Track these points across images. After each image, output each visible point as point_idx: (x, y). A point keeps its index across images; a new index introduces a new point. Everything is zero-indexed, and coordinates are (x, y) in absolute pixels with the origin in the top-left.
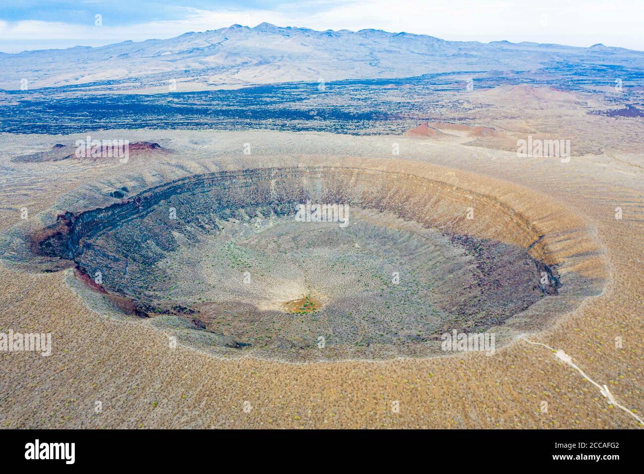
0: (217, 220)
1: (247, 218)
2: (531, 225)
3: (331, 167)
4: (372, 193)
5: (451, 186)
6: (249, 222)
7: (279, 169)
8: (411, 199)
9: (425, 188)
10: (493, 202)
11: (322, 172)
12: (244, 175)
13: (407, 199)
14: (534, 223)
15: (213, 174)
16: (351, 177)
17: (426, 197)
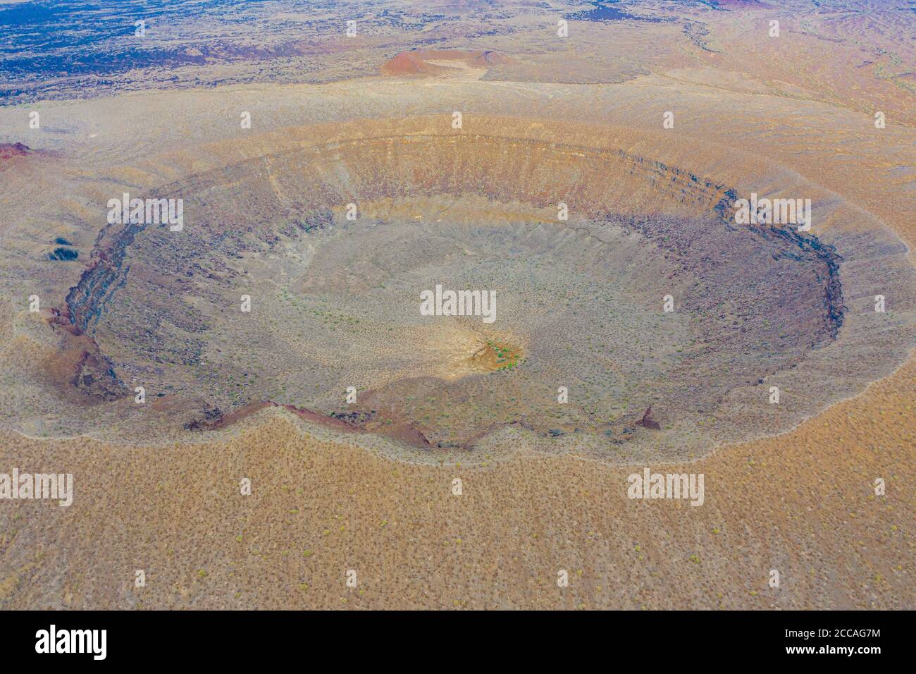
0: (225, 259)
1: (266, 246)
2: (703, 181)
3: (352, 140)
4: (428, 170)
5: (547, 143)
6: (272, 251)
7: (277, 157)
8: (491, 170)
9: (506, 152)
10: (618, 157)
11: (340, 151)
12: (225, 177)
13: (485, 172)
14: (706, 176)
15: (177, 183)
16: (386, 152)
17: (513, 163)
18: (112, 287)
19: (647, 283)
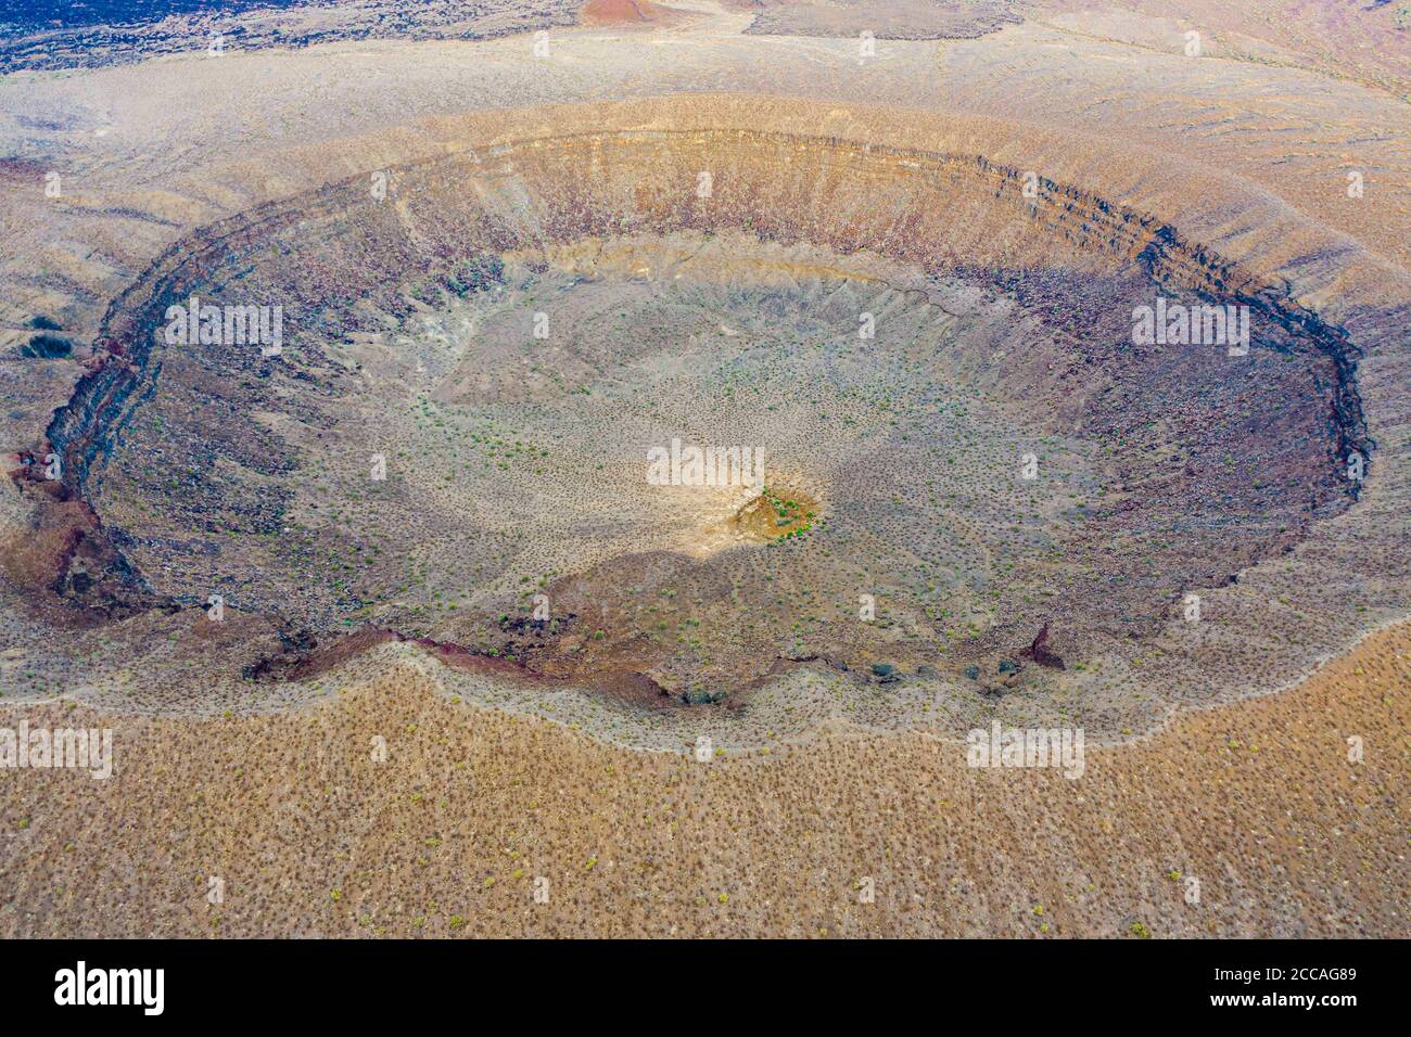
0: (325, 346)
1: (392, 321)
2: (1120, 210)
3: (533, 141)
4: (659, 190)
5: (857, 144)
6: (402, 330)
7: (408, 169)
8: (763, 190)
9: (788, 159)
10: (976, 168)
11: (514, 158)
12: (322, 205)
13: (754, 191)
14: (1124, 203)
15: (241, 216)
16: (589, 159)
17: (798, 178)
18: (132, 400)
19: (1024, 386)
